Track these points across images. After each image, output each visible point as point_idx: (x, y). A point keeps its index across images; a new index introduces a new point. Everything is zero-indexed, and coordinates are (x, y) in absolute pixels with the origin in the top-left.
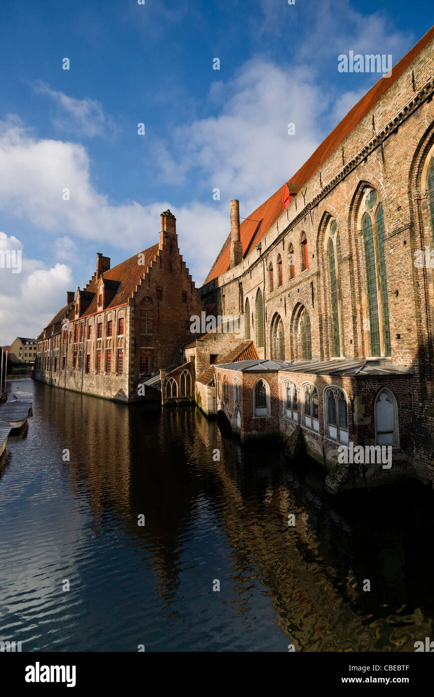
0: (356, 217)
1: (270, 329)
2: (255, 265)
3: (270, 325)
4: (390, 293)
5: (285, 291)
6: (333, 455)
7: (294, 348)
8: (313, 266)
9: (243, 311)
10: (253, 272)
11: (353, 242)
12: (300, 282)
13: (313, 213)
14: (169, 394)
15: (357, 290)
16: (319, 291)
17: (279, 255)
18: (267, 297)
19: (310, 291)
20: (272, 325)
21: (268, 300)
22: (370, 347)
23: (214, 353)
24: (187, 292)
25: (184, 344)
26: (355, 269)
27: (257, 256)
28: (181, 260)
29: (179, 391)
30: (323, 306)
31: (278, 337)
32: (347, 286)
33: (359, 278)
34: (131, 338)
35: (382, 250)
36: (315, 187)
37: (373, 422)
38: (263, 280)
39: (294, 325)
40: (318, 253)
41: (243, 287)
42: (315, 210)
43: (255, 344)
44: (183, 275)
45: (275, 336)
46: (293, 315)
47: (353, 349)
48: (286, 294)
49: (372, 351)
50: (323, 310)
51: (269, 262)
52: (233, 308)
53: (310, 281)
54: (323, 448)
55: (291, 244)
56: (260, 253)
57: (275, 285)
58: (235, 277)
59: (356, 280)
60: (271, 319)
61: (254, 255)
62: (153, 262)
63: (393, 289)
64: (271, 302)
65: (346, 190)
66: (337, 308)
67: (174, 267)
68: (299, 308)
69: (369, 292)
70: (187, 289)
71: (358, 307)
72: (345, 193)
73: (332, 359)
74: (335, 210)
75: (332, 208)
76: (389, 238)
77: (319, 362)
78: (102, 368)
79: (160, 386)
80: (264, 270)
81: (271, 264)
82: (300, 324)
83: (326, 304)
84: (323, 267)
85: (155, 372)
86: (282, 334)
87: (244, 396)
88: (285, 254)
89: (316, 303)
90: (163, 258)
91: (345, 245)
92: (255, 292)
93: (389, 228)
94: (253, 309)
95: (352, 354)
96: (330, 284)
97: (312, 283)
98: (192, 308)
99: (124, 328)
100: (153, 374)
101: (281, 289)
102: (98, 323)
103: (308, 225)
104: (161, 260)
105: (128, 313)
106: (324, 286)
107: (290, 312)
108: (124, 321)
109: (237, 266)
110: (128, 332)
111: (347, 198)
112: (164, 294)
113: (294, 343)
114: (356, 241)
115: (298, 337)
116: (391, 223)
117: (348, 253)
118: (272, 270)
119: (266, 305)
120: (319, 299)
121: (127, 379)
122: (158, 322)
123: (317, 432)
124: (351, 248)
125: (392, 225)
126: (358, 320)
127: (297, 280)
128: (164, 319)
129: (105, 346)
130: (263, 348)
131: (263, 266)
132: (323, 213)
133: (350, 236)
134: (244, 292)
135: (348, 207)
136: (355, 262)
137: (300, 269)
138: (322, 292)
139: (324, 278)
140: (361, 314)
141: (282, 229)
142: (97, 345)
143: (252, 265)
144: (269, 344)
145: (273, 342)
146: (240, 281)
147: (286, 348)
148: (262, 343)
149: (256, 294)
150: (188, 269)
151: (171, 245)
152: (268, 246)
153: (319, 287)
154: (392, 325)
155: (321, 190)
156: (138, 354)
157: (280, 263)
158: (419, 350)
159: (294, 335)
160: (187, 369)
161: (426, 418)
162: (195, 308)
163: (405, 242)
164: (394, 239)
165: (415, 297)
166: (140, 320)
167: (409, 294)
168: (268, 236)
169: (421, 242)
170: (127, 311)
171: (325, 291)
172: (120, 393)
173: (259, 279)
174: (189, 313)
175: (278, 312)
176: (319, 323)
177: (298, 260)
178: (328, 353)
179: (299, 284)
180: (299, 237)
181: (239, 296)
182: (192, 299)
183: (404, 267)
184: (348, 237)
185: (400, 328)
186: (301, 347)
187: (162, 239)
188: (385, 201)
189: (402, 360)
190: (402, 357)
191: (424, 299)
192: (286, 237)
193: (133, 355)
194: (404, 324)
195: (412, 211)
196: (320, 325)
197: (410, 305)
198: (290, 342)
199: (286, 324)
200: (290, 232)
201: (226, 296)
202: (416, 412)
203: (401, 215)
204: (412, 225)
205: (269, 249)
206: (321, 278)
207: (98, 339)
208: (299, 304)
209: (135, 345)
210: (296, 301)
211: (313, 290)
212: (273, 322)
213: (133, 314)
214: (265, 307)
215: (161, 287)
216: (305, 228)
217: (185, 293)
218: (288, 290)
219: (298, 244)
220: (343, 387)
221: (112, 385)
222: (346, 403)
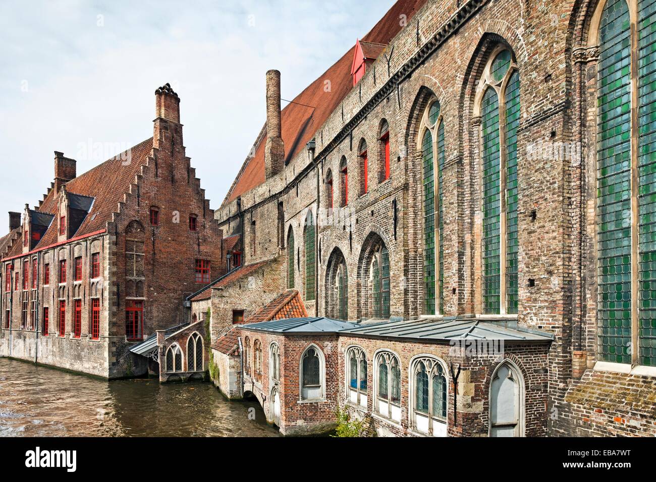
0: (473, 94)
1: (325, 273)
2: (304, 173)
3: (325, 267)
4: (522, 215)
7: (362, 301)
8: (398, 176)
9: (283, 246)
10: (301, 186)
11: (466, 136)
12: (376, 201)
13: (402, 89)
14: (170, 367)
15: (468, 212)
16: (405, 214)
17: (344, 158)
19: (391, 213)
20: (329, 266)
21: (324, 230)
22: (483, 299)
23: (239, 308)
24: (197, 215)
25: (192, 294)
26: (467, 178)
27: (308, 162)
28: (189, 164)
29: (185, 363)
30: (410, 237)
31: (337, 285)
32: (452, 206)
33: (471, 194)
34: (112, 284)
35: (512, 148)
36: (408, 45)
37: (488, 409)
38: (316, 197)
39: (363, 266)
40: (407, 155)
41: (285, 209)
42: (406, 85)
43: (301, 296)
44: (191, 189)
45: (333, 283)
46: (363, 250)
47: (456, 302)
49: (486, 306)
50: (410, 243)
51: (326, 170)
52: (268, 241)
53: (392, 199)
55: (363, 141)
56: (313, 156)
57: (336, 205)
58: (273, 193)
59: (467, 197)
60: (327, 258)
61: (303, 159)
62: (145, 167)
63: (527, 209)
64: (329, 232)
65: (460, 49)
66: (432, 239)
67: (178, 176)
68: (374, 243)
69: (486, 215)
70: (196, 211)
71: (468, 238)
72: (457, 55)
73: (423, 317)
74: (438, 84)
75: (434, 80)
76: (526, 128)
77: (402, 322)
78: (68, 328)
79: (156, 355)
80: (318, 183)
81: (330, 172)
82: (373, 265)
83: (415, 234)
84: (414, 176)
85: (148, 334)
86: (344, 281)
87: (285, 369)
88: (353, 157)
89: (400, 233)
90: (159, 161)
91: (451, 140)
92: (304, 216)
93: (527, 111)
94: (299, 242)
95: (455, 309)
96: (424, 204)
97: (395, 202)
98: (205, 240)
99: (101, 268)
100: (145, 337)
102: (61, 258)
103: (392, 109)
104: (156, 165)
105: (107, 246)
106: (414, 206)
107: (358, 247)
108: (99, 258)
109: (275, 177)
110: (107, 273)
111: (459, 62)
112: (162, 217)
113: (362, 294)
114: (471, 133)
115: (369, 284)
116: (532, 102)
117: (456, 153)
118: (331, 182)
119: (320, 236)
120: (405, 227)
121: (106, 344)
122: (153, 260)
123: (398, 423)
124: (461, 146)
125: (533, 106)
126: (467, 258)
127: (370, 197)
128: (162, 256)
129: (71, 294)
130: (313, 302)
131: (316, 176)
132: (418, 88)
133: (461, 126)
134: (286, 217)
135: (460, 77)
136: (467, 168)
137: (377, 180)
138: (411, 215)
139: (415, 194)
140: (472, 248)
141: (349, 116)
142: (59, 292)
143: (300, 175)
144: (324, 295)
145: (329, 292)
146: (280, 199)
147: (349, 300)
148: (312, 293)
149: (304, 220)
150: (199, 180)
152: (326, 143)
153: (406, 207)
154: (521, 266)
155: (417, 50)
156: (123, 308)
157: (344, 172)
158: (564, 304)
159: (362, 281)
160: (197, 330)
161: (569, 405)
162: (210, 240)
163: (553, 134)
164: (534, 129)
165: (563, 222)
166: (126, 256)
167: (553, 217)
168: (327, 128)
169: (580, 133)
170: (105, 242)
171: (415, 214)
172: (96, 365)
173: (309, 196)
174: (202, 248)
175: (340, 246)
176: (403, 264)
177: (373, 165)
178: (416, 308)
179: (373, 203)
180: (376, 129)
181: (279, 222)
182: (204, 227)
183: (548, 173)
184: (457, 127)
185: (535, 270)
186: (373, 300)
187: (158, 130)
188: (525, 65)
189: (534, 318)
190: (535, 314)
191: (578, 225)
192: (357, 128)
193: (115, 309)
194: (542, 264)
195: (569, 82)
196: (405, 266)
197: (555, 234)
198: (356, 291)
199: (351, 265)
200: (363, 121)
201: (257, 223)
202: (553, 397)
203: (550, 90)
204: (568, 105)
205: (328, 149)
206: (410, 193)
207: (60, 285)
208: (372, 234)
209: (117, 294)
210: (368, 230)
211: (396, 212)
212: (330, 262)
213: (114, 247)
214: (319, 238)
215: (157, 207)
216: (388, 114)
217: (194, 217)
218: (356, 212)
219: (375, 141)
220: (442, 357)
221: (83, 353)
222: (445, 381)
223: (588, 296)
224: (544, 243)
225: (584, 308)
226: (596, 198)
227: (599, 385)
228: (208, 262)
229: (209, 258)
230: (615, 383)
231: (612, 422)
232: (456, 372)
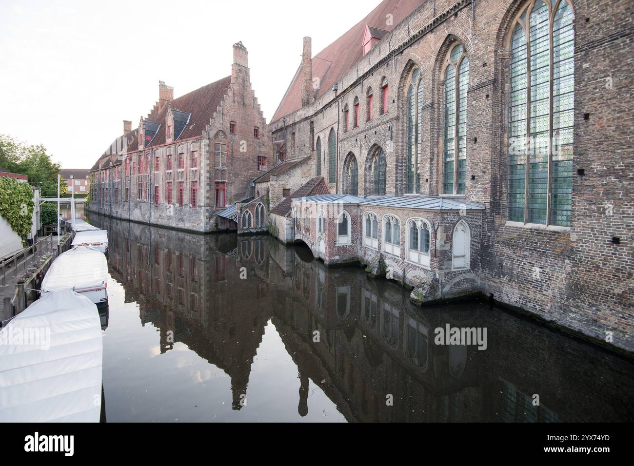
0: (440, 68)
1: (342, 166)
2: (329, 105)
3: (343, 163)
4: (469, 140)
5: (361, 132)
6: (413, 275)
7: (367, 185)
8: (393, 111)
9: (313, 149)
10: (326, 113)
11: (436, 91)
12: (378, 125)
13: (396, 59)
14: (244, 225)
15: (436, 136)
16: (397, 134)
17: (357, 97)
18: (341, 138)
19: (388, 133)
20: (345, 163)
21: (342, 141)
22: (443, 185)
23: (287, 187)
25: (256, 178)
27: (332, 98)
28: (253, 95)
29: (254, 222)
30: (400, 148)
31: (350, 174)
32: (427, 132)
33: (438, 125)
36: (402, 35)
37: (451, 247)
38: (337, 121)
39: (368, 164)
40: (398, 99)
41: (314, 126)
42: (399, 57)
43: (326, 180)
44: (255, 111)
45: (348, 173)
46: (368, 154)
47: (428, 187)
48: (362, 136)
49: (445, 189)
50: (400, 151)
51: (344, 104)
52: (303, 145)
53: (388, 125)
54: (404, 270)
55: (370, 88)
56: (336, 95)
57: (350, 125)
58: (307, 115)
60: (344, 158)
61: (329, 96)
63: (472, 136)
64: (345, 142)
65: (434, 41)
66: (413, 150)
67: (247, 102)
68: (376, 150)
69: (446, 138)
70: (258, 125)
71: (436, 150)
72: (432, 44)
73: (406, 195)
74: (420, 60)
75: (418, 57)
76: (471, 91)
78: (174, 200)
79: (236, 217)
80: (339, 111)
81: (346, 105)
82: (374, 163)
83: (402, 146)
84: (403, 112)
85: (229, 204)
86: (355, 172)
88: (363, 97)
89: (393, 145)
90: (236, 92)
91: (427, 93)
92: (328, 132)
93: (473, 81)
94: (325, 148)
95: (427, 191)
96: (408, 129)
97: (390, 128)
98: (263, 143)
99: (198, 161)
100: (227, 206)
101: (357, 130)
102: (168, 154)
103: (390, 71)
104: (234, 94)
105: (203, 146)
106: (402, 130)
107: (365, 152)
108: (197, 154)
109: (308, 105)
110: (203, 165)
111: (433, 48)
112: (237, 128)
113: (367, 180)
114: (439, 90)
115: (372, 174)
116: (476, 77)
117: (430, 101)
118: (347, 111)
119: (339, 144)
120: (397, 142)
122: (232, 156)
123: (398, 257)
124: (433, 97)
125: (476, 79)
126: (435, 162)
127: (374, 123)
128: (237, 154)
129: (176, 178)
130: (335, 184)
131: (337, 107)
132: (407, 60)
133: (433, 85)
134: (316, 131)
135: (434, 57)
136: (436, 110)
137: (379, 113)
138: (400, 135)
139: (403, 123)
140: (438, 156)
141: (362, 72)
142: (166, 176)
143: (326, 105)
144: (341, 180)
145: (345, 178)
146: (312, 120)
147: (359, 184)
148: (333, 178)
149: (328, 133)
150: (260, 105)
151: (244, 79)
152: (345, 88)
153: (397, 130)
154: (467, 168)
155: (408, 38)
156: (213, 187)
157: (357, 106)
158: (491, 190)
159: (367, 173)
160: (261, 201)
161: (493, 245)
162: (265, 143)
163: (488, 96)
164: (477, 92)
165: (491, 145)
166: (215, 154)
167: (487, 141)
168: (346, 78)
169: (501, 97)
170: (201, 144)
171: (403, 134)
172: (194, 225)
173: (332, 119)
174: (261, 149)
175: (353, 151)
176: (395, 163)
177: (376, 103)
178: (402, 190)
179: (376, 127)
180: (379, 81)
181: (310, 135)
182: (263, 135)
183: (484, 117)
184: (431, 86)
185: (476, 170)
186: (373, 184)
187: (235, 71)
188: (472, 56)
189: (475, 197)
190: (475, 195)
191: (499, 147)
192: (366, 80)
193: (208, 188)
194: (480, 167)
195: (496, 69)
196: (396, 165)
197: (487, 151)
198: (364, 179)
199: (361, 163)
200: (371, 76)
201: (297, 134)
202: (484, 240)
203: (486, 71)
204: (495, 81)
205: (346, 91)
206: (400, 122)
207: (167, 171)
208: (375, 145)
209: (209, 178)
210: (372, 143)
211: (391, 133)
212: (346, 160)
213: (207, 148)
214: (339, 146)
215: (234, 122)
216: (387, 74)
217: (257, 129)
218: (365, 131)
219: (378, 89)
220: (427, 219)
221: (185, 217)
222: (428, 232)
223: (503, 185)
224: (481, 156)
225: (501, 192)
226: (508, 133)
227: (508, 234)
228: (265, 157)
229: (266, 156)
230: (516, 232)
231: (515, 253)
232: (436, 227)
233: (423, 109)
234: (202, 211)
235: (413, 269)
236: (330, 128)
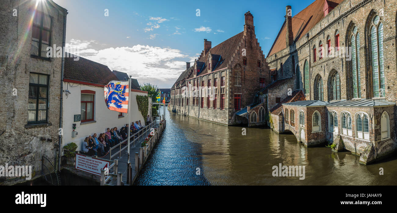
0: (368, 27)
2: (304, 45)
3: (313, 81)
4: (385, 67)
5: (324, 62)
6: (360, 147)
9: (294, 72)
10: (302, 50)
11: (367, 40)
14: (252, 121)
15: (368, 64)
16: (346, 63)
17: (321, 41)
18: (312, 65)
19: (341, 62)
20: (315, 80)
21: (312, 67)
23: (279, 97)
24: (260, 61)
25: (259, 92)
26: (367, 53)
27: (305, 41)
28: (257, 41)
29: (258, 119)
32: (363, 62)
34: (230, 88)
36: (347, 6)
37: (380, 127)
38: (309, 55)
39: (329, 81)
40: (346, 43)
41: (295, 58)
42: (345, 19)
43: (303, 91)
44: (258, 51)
45: (316, 87)
46: (329, 75)
47: (365, 94)
48: (325, 64)
50: (348, 73)
51: (313, 45)
52: (288, 71)
54: (355, 144)
55: (329, 36)
56: (308, 39)
57: (317, 58)
58: (290, 52)
60: (314, 78)
62: (241, 43)
63: (386, 65)
64: (315, 68)
67: (253, 46)
68: (334, 73)
70: (260, 59)
71: (369, 73)
72: (363, 13)
73: (353, 99)
75: (356, 20)
77: (346, 101)
79: (247, 116)
80: (310, 49)
81: (314, 46)
85: (242, 108)
88: (325, 41)
89: (344, 70)
90: (246, 41)
94: (301, 72)
95: (365, 96)
97: (342, 59)
98: (263, 70)
99: (225, 82)
101: (322, 61)
102: (208, 79)
103: (340, 26)
104: (245, 42)
105: (228, 74)
107: (327, 74)
108: (224, 79)
109: (291, 46)
110: (228, 84)
111: (364, 16)
112: (248, 62)
115: (332, 87)
117: (364, 45)
118: (315, 49)
120: (347, 68)
122: (244, 78)
123: (351, 136)
124: (365, 43)
125: (387, 35)
126: (368, 79)
128: (248, 77)
130: (309, 94)
131: (309, 47)
132: (350, 21)
134: (295, 62)
135: (365, 21)
136: (367, 50)
138: (348, 64)
140: (370, 76)
141: (323, 26)
143: (302, 46)
144: (313, 91)
145: (315, 91)
146: (293, 55)
147: (324, 94)
148: (308, 91)
149: (304, 63)
151: (251, 33)
152: (314, 35)
154: (386, 82)
155: (350, 9)
156: (233, 98)
157: (320, 46)
159: (329, 86)
160: (262, 106)
162: (265, 70)
164: (388, 41)
166: (234, 77)
168: (314, 30)
170: (227, 72)
173: (306, 54)
174: (262, 73)
175: (319, 73)
177: (333, 45)
179: (333, 59)
180: (334, 32)
181: (292, 64)
182: (263, 65)
184: (364, 36)
185: (390, 84)
187: (246, 29)
188: (384, 22)
189: (390, 98)
192: (326, 31)
193: (231, 98)
194: (392, 82)
198: (327, 90)
199: (324, 80)
200: (329, 29)
201: (283, 63)
205: (314, 37)
208: (333, 70)
209: (232, 92)
210: (331, 68)
211: (343, 62)
212: (315, 79)
213: (230, 74)
214: (311, 70)
215: (246, 58)
216: (339, 28)
217: (259, 61)
218: (327, 61)
219: (334, 36)
220: (366, 112)
221: (217, 115)
222: (367, 120)
228: (264, 79)
229: (265, 77)
232: (372, 116)
233: (360, 49)
234: (227, 112)
235: (360, 143)
236: (305, 60)
